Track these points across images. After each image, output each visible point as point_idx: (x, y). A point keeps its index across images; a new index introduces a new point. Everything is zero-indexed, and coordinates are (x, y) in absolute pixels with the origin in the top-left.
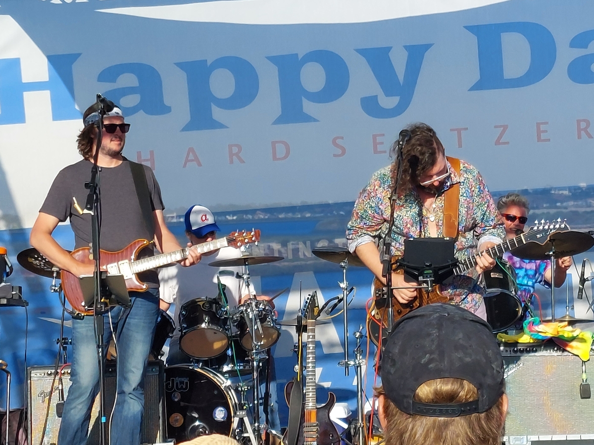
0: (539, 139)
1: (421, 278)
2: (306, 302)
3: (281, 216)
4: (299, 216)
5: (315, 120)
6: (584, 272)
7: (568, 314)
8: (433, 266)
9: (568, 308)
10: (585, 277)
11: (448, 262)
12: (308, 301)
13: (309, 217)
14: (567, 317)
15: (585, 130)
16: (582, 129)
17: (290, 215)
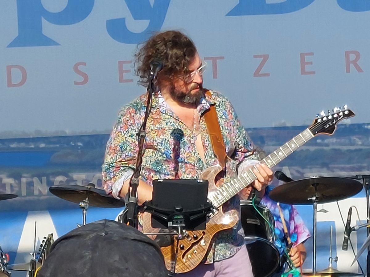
0: (303, 72)
1: (170, 224)
2: (42, 245)
3: (13, 146)
4: (33, 146)
5: (56, 44)
6: (350, 221)
7: (330, 266)
8: (183, 211)
9: (331, 259)
10: (352, 226)
11: (201, 207)
12: (44, 244)
13: (43, 148)
14: (330, 270)
15: (355, 62)
16: (352, 62)
17: (23, 145)
